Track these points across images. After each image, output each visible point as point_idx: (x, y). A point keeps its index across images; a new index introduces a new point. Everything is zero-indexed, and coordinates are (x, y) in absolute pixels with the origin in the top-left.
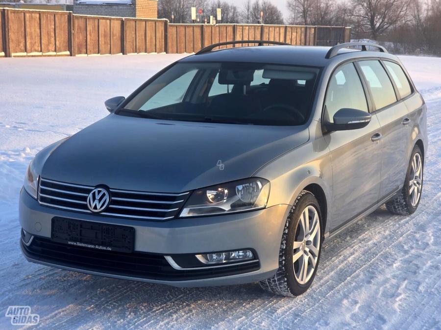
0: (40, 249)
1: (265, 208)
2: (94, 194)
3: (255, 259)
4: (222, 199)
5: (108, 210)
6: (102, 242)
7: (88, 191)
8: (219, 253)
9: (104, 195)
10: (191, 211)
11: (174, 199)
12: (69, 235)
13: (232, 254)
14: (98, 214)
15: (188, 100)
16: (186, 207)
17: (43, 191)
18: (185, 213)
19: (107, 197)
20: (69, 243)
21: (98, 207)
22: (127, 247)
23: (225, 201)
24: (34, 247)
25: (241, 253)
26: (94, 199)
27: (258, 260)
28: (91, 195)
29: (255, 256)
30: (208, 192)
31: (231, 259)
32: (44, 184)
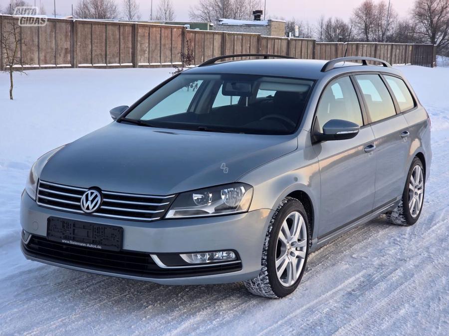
0: (37, 247)
1: (247, 212)
2: (87, 196)
3: (237, 260)
4: (207, 202)
5: (99, 210)
6: (93, 241)
7: (82, 193)
8: (203, 253)
9: (96, 196)
10: (176, 213)
11: (160, 201)
12: (63, 234)
13: (216, 255)
14: (90, 214)
15: (192, 110)
16: (171, 209)
17: (41, 193)
18: (170, 214)
19: (99, 199)
20: (63, 241)
21: (91, 207)
22: (115, 246)
23: (210, 204)
24: (32, 245)
25: (225, 254)
26: (87, 200)
27: (240, 261)
28: (84, 196)
29: (238, 257)
30: (194, 195)
31: (215, 259)
32: (42, 185)
